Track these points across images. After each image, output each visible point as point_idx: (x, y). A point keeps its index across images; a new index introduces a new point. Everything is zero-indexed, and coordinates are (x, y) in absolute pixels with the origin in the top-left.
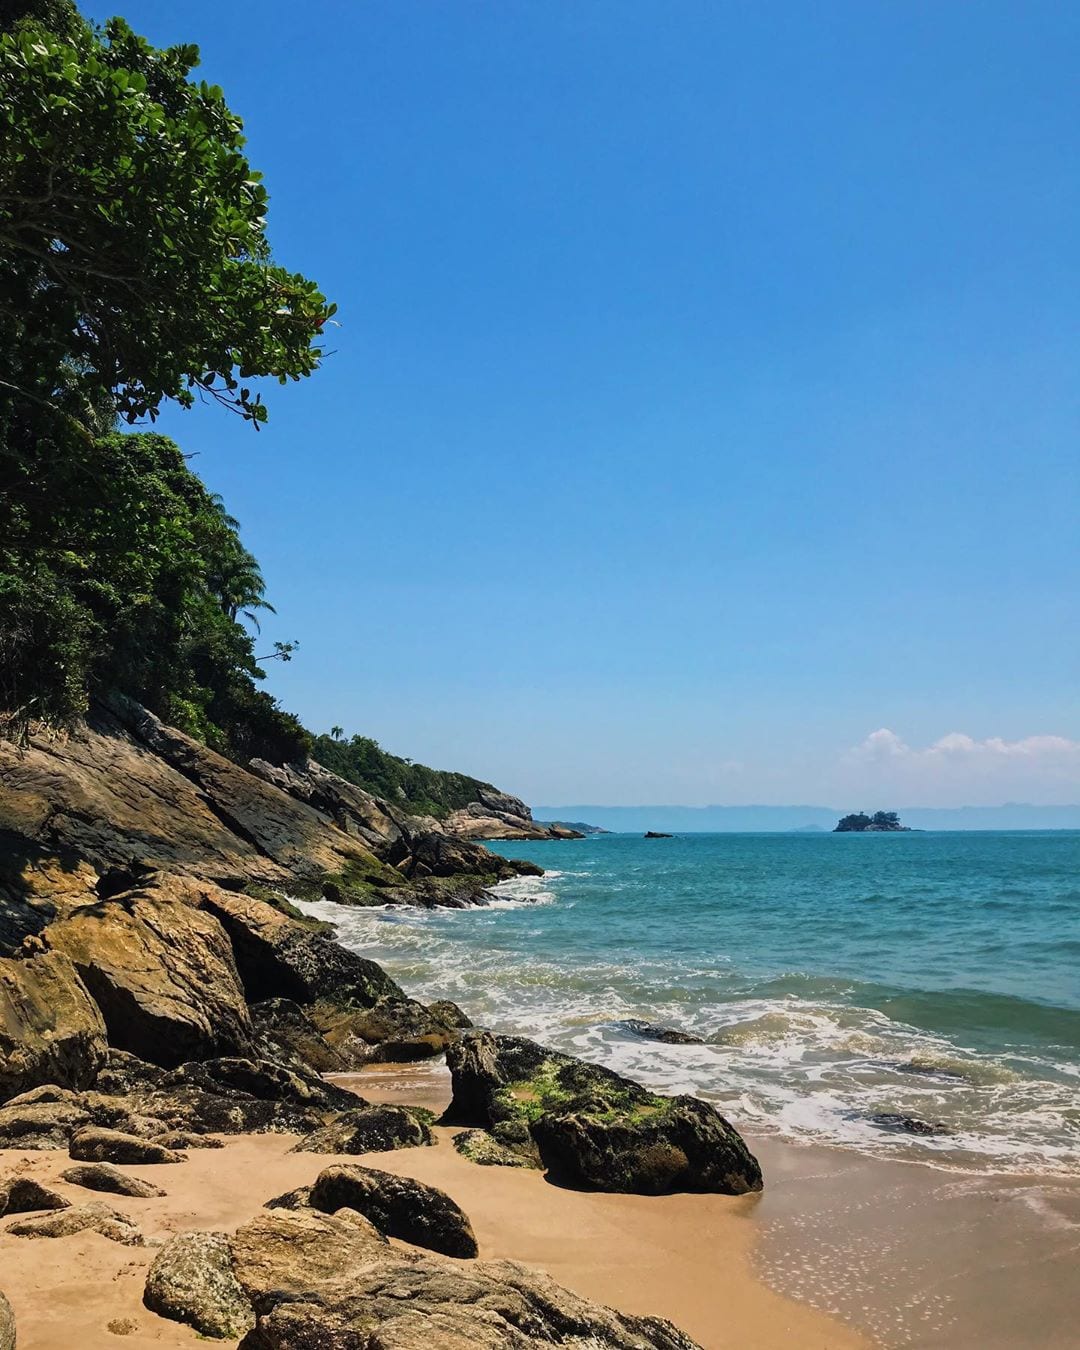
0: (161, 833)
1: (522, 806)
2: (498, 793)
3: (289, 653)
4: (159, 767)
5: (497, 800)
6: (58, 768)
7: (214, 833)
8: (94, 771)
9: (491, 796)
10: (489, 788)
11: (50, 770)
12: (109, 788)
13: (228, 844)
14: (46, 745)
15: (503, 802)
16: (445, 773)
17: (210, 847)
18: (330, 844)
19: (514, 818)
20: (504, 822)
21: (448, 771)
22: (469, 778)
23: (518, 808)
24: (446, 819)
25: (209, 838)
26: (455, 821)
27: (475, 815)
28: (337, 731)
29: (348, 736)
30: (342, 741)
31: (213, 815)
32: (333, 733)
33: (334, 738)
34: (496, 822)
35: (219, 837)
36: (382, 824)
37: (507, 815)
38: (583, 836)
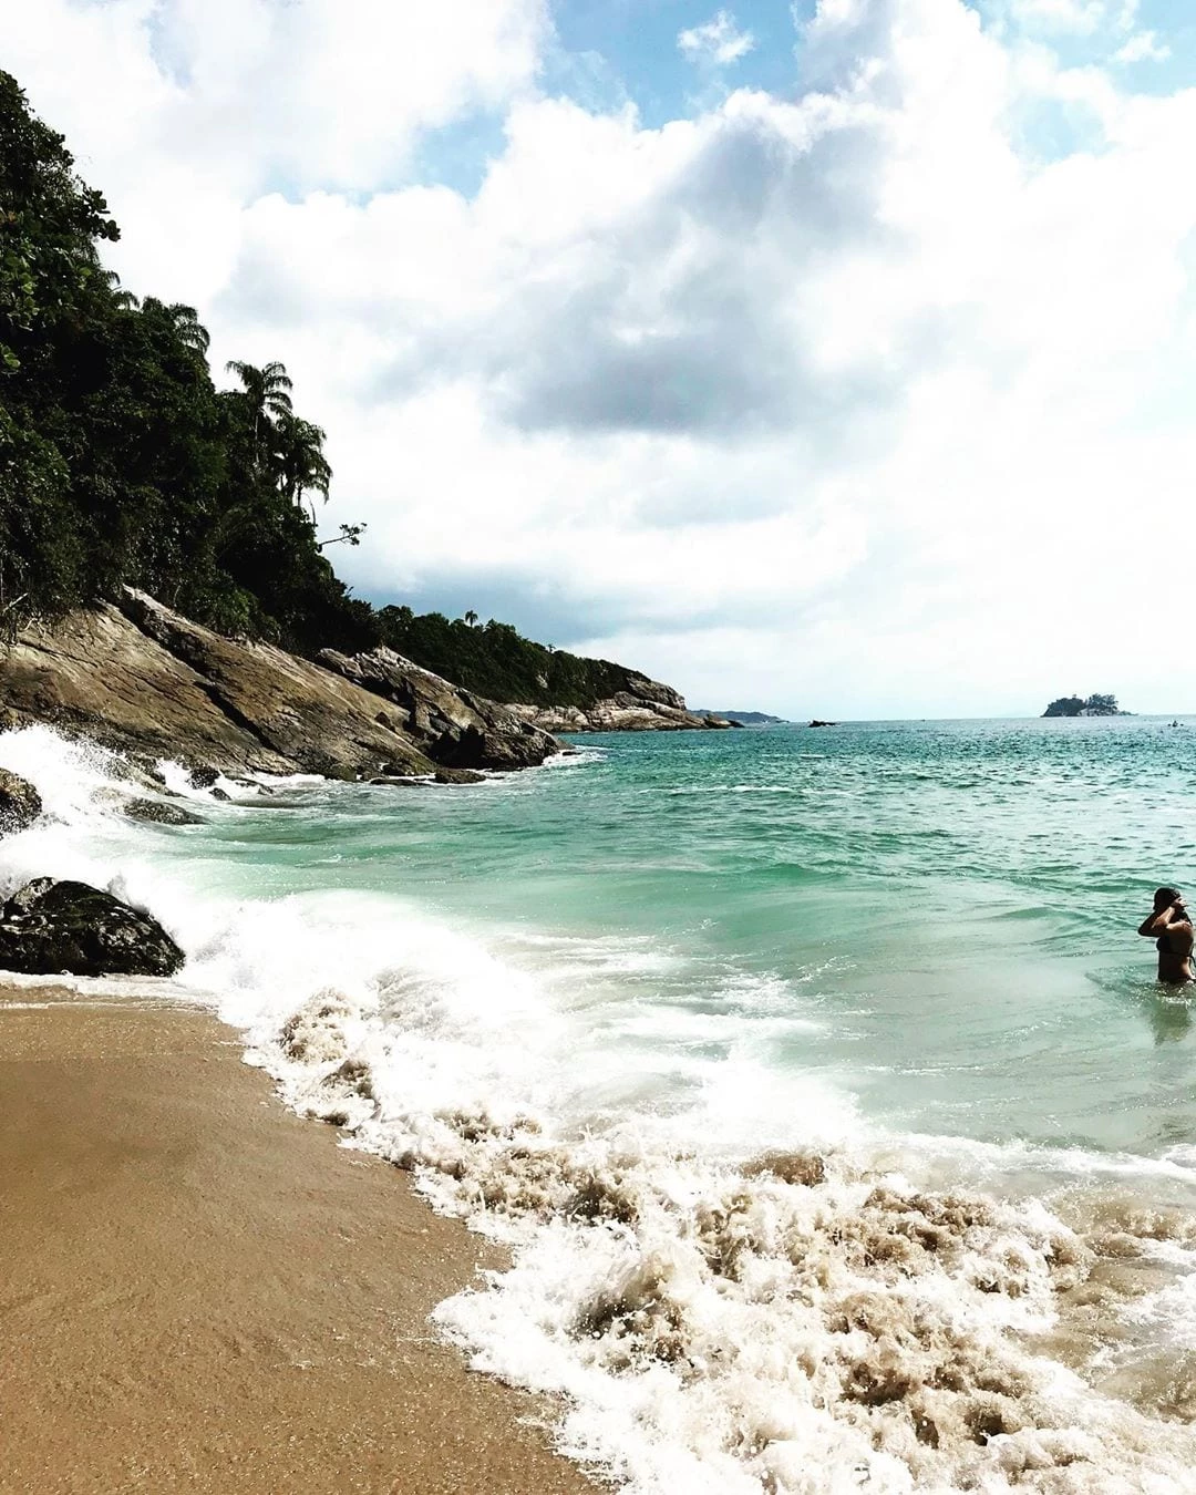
0: (158, 726)
1: (675, 694)
2: (648, 681)
3: (357, 536)
4: (167, 661)
5: (647, 689)
6: (47, 663)
7: (217, 727)
8: (87, 666)
9: (640, 684)
10: (638, 675)
11: (39, 665)
12: (103, 682)
13: (232, 738)
14: (36, 641)
15: (654, 691)
16: (590, 660)
17: (210, 739)
18: (352, 737)
19: (664, 707)
20: (655, 712)
21: (593, 658)
22: (616, 666)
23: (670, 696)
24: (592, 709)
25: (210, 730)
26: (602, 711)
27: (623, 706)
28: (471, 616)
29: (482, 621)
30: (477, 627)
31: (218, 709)
32: (467, 619)
33: (468, 624)
34: (647, 712)
35: (222, 730)
36: (463, 715)
37: (658, 704)
38: (742, 726)
